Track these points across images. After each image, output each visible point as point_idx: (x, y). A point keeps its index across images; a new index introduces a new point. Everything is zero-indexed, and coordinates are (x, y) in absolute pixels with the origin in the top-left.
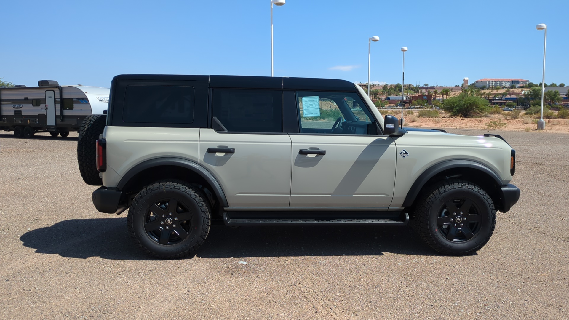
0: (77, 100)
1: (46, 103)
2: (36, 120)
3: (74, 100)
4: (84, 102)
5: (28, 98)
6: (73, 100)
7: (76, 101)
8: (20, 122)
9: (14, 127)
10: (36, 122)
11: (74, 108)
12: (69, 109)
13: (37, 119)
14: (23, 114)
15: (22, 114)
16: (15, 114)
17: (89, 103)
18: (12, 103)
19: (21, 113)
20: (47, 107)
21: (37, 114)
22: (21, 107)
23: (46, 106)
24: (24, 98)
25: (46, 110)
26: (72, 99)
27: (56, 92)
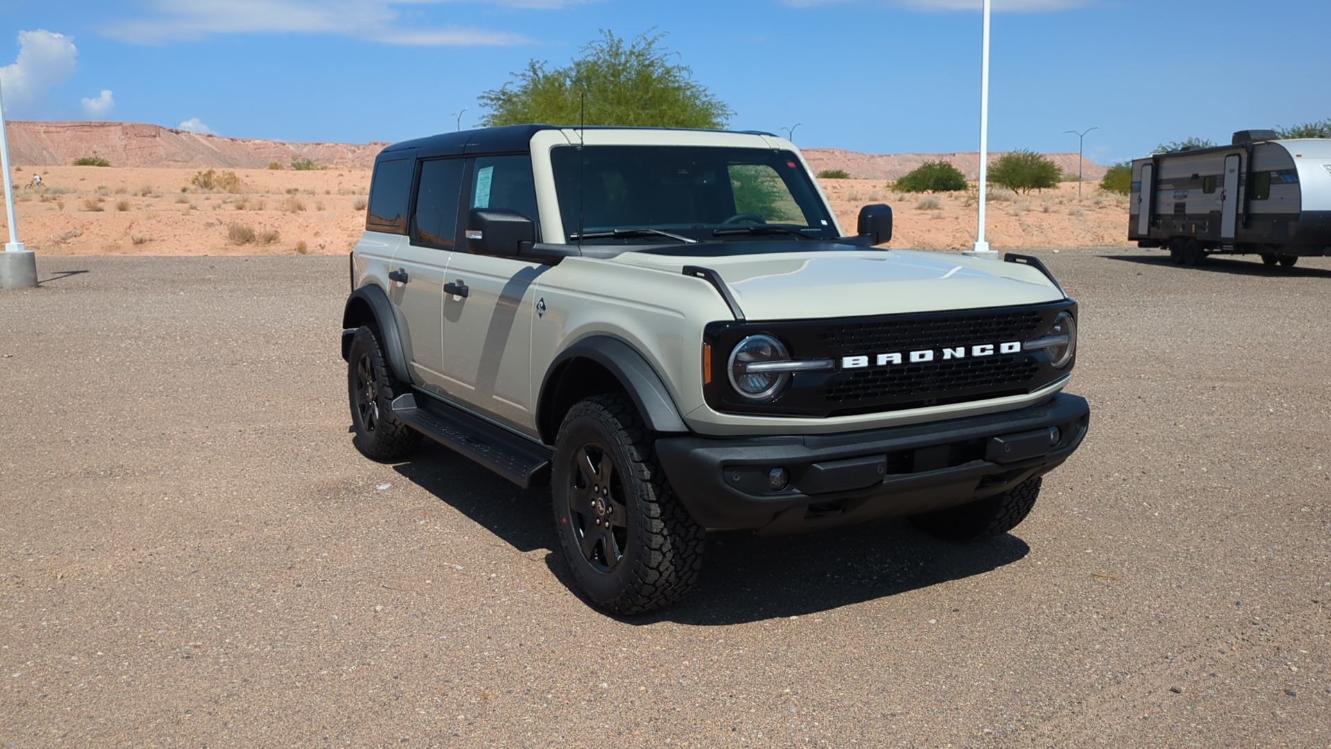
0: (1277, 176)
1: (1223, 186)
2: (1205, 224)
3: (1274, 175)
4: (1290, 180)
5: (1197, 175)
6: (1270, 175)
7: (1275, 178)
8: (1181, 230)
9: (1172, 238)
10: (1205, 230)
11: (1270, 196)
12: (1261, 199)
13: (1207, 223)
14: (1187, 212)
15: (1184, 212)
16: (1175, 211)
17: (1298, 182)
18: (1173, 187)
19: (1185, 209)
20: (1225, 194)
21: (1208, 212)
22: (1185, 197)
23: (1223, 192)
24: (1191, 175)
25: (1222, 201)
26: (1269, 172)
27: (1242, 156)
